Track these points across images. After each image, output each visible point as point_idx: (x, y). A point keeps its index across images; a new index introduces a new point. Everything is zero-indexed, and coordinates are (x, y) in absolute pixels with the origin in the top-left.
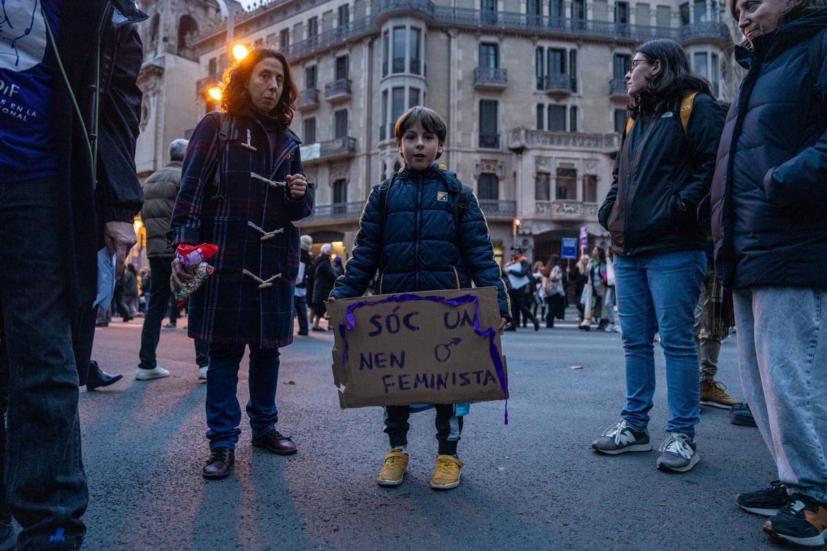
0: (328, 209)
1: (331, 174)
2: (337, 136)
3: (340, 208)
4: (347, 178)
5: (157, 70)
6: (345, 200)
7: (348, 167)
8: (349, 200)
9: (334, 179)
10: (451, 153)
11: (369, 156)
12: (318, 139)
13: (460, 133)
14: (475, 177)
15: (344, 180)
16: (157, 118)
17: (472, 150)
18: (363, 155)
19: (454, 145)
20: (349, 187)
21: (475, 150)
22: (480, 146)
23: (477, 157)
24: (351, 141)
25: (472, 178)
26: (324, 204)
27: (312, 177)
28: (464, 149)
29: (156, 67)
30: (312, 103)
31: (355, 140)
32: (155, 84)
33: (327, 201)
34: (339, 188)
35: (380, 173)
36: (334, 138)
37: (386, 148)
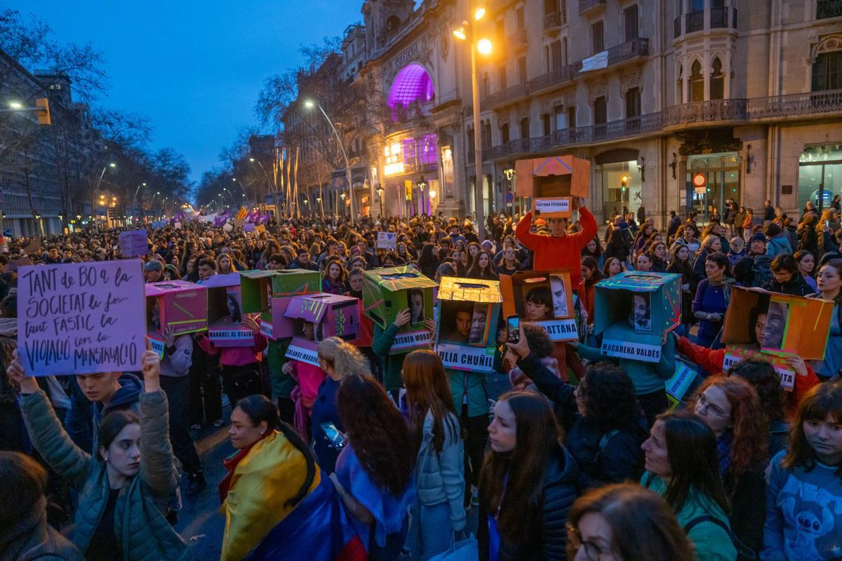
0: (622, 124)
1: (622, 83)
2: (628, 39)
3: (635, 121)
4: (640, 85)
6: (640, 113)
7: (641, 73)
8: (643, 113)
9: (626, 89)
10: (772, 35)
11: (664, 57)
12: (606, 46)
13: (786, 5)
14: (809, 62)
15: (637, 88)
17: (805, 25)
18: (657, 57)
19: (776, 24)
21: (810, 25)
22: (818, 18)
23: (813, 33)
24: (643, 43)
25: (804, 64)
26: (617, 120)
27: (602, 89)
28: (791, 27)
30: (597, 5)
31: (647, 40)
33: (620, 115)
34: (632, 97)
35: (676, 78)
36: (625, 41)
37: (681, 46)
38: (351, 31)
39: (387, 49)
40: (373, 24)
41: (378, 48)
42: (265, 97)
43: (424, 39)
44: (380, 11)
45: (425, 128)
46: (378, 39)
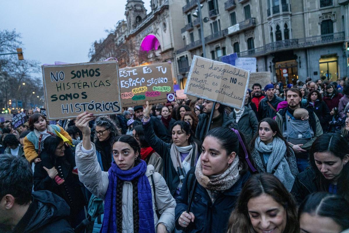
0: (246, 52)
1: (245, 36)
2: (246, 19)
3: (251, 51)
4: (253, 37)
5: (166, 7)
6: (254, 47)
7: (253, 32)
8: (255, 47)
9: (247, 38)
10: (305, 14)
11: (262, 24)
12: (237, 21)
13: (309, 3)
14: (319, 24)
15: (252, 38)
16: (170, 26)
17: (316, 10)
18: (260, 25)
19: (306, 10)
20: (255, 41)
21: (318, 10)
22: (321, 7)
23: (320, 13)
24: (253, 19)
25: (317, 24)
26: (244, 51)
27: (237, 39)
28: (311, 11)
29: (166, 6)
30: (233, 5)
31: (255, 18)
32: (167, 13)
33: (245, 49)
34: (250, 42)
35: (270, 32)
36: (245, 19)
37: (271, 20)
38: (120, 23)
39: (138, 30)
40: (130, 19)
41: (133, 29)
42: (92, 51)
43: (154, 24)
44: (133, 14)
45: (158, 61)
46: (133, 26)
